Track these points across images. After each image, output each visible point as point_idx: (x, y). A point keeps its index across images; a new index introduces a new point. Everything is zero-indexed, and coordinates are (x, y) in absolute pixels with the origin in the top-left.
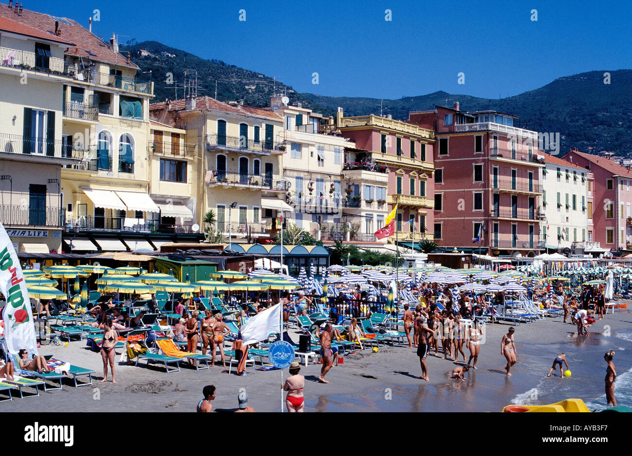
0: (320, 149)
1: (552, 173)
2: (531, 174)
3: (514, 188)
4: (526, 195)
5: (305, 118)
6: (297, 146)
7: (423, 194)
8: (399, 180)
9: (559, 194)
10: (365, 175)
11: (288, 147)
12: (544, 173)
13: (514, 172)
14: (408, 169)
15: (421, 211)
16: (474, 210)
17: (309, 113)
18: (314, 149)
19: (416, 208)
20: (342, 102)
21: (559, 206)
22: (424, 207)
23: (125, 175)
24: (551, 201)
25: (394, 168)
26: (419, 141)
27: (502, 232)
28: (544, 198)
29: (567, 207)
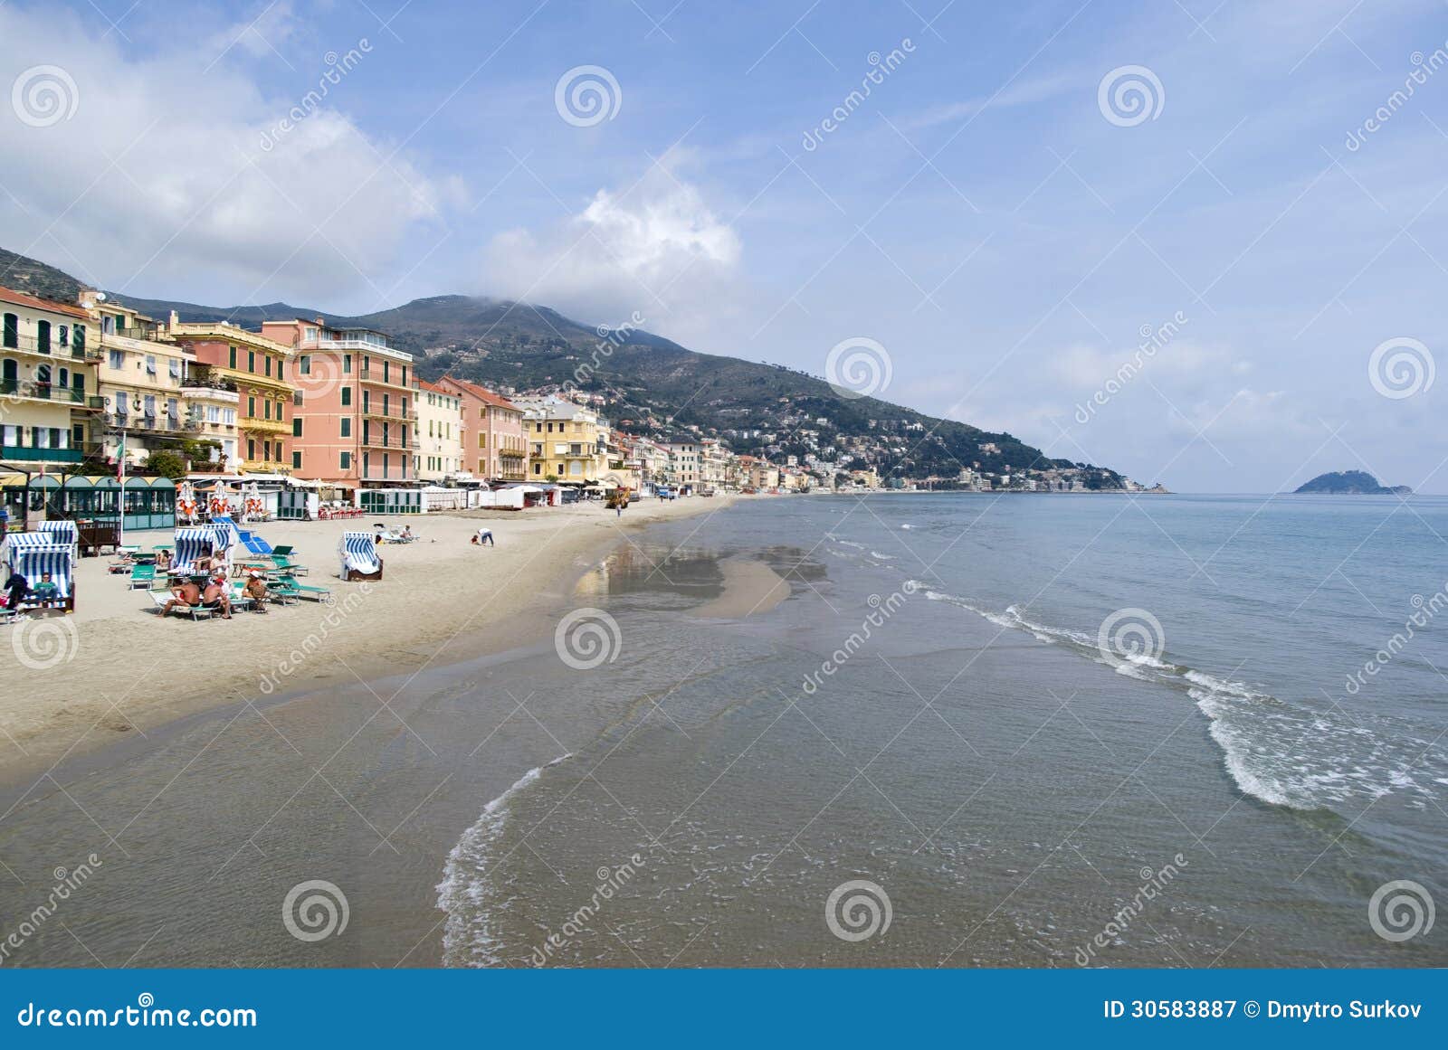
0: (151, 359)
1: (423, 399)
2: (404, 400)
3: (386, 414)
4: (399, 422)
5: (129, 322)
6: (118, 354)
7: (279, 417)
8: (252, 401)
9: (431, 421)
10: (204, 392)
11: (107, 355)
12: (417, 400)
13: (386, 397)
14: (263, 389)
15: (278, 437)
16: (341, 438)
17: (133, 314)
18: (143, 360)
19: (271, 433)
20: (175, 305)
21: (431, 435)
22: (282, 433)
24: (423, 427)
25: (247, 386)
26: (275, 357)
27: (372, 462)
28: (416, 425)
29: (440, 436)
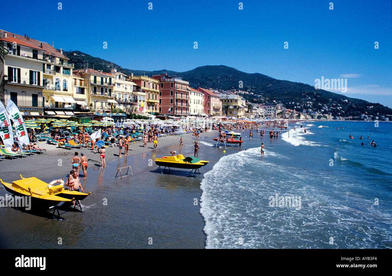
0: (126, 85)
1: (193, 94)
2: (187, 94)
3: (182, 98)
4: (185, 100)
5: (121, 76)
6: (119, 84)
7: (156, 99)
8: (149, 95)
9: (194, 100)
10: (139, 93)
11: (116, 85)
12: (191, 94)
13: (182, 93)
14: (152, 92)
15: (155, 104)
16: (170, 104)
17: (123, 75)
18: (124, 85)
19: (154, 103)
20: (133, 71)
21: (195, 103)
22: (156, 103)
23: (65, 92)
24: (192, 101)
25: (148, 91)
26: (155, 83)
27: (178, 110)
28: (190, 101)
29: (197, 103)
